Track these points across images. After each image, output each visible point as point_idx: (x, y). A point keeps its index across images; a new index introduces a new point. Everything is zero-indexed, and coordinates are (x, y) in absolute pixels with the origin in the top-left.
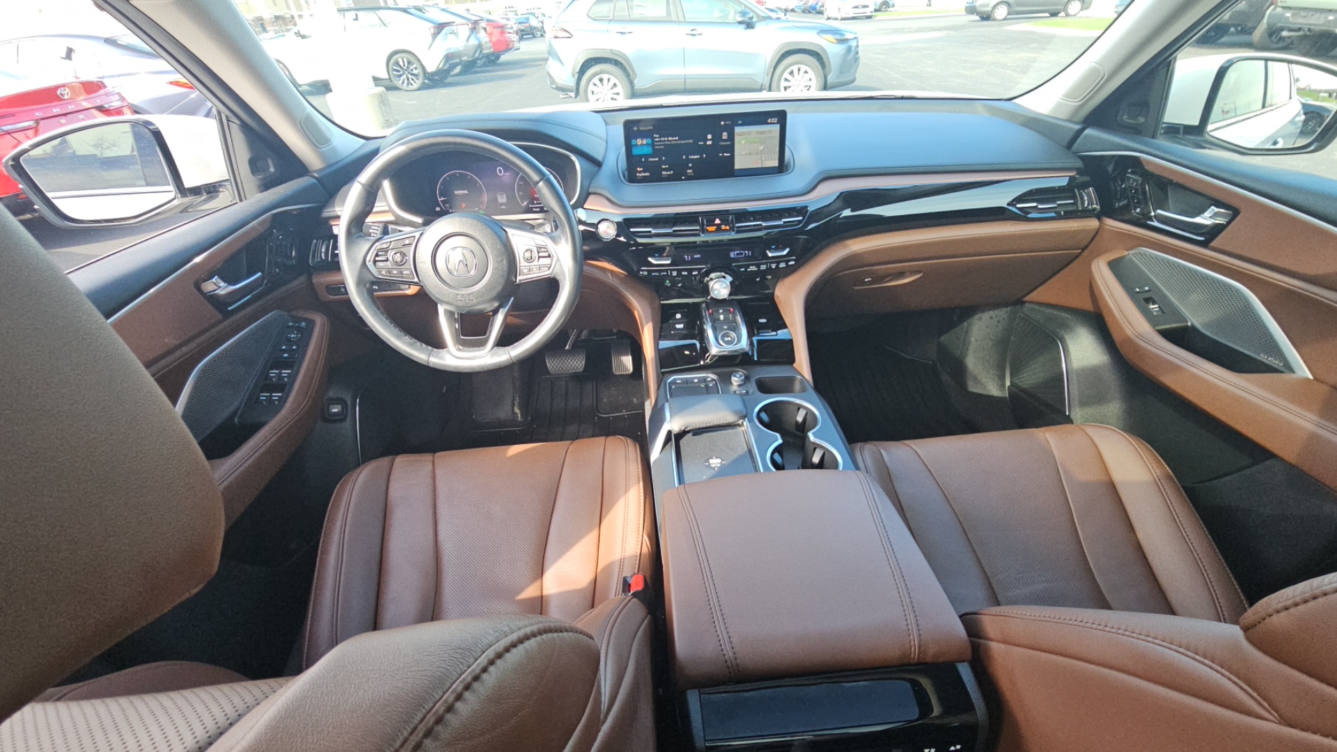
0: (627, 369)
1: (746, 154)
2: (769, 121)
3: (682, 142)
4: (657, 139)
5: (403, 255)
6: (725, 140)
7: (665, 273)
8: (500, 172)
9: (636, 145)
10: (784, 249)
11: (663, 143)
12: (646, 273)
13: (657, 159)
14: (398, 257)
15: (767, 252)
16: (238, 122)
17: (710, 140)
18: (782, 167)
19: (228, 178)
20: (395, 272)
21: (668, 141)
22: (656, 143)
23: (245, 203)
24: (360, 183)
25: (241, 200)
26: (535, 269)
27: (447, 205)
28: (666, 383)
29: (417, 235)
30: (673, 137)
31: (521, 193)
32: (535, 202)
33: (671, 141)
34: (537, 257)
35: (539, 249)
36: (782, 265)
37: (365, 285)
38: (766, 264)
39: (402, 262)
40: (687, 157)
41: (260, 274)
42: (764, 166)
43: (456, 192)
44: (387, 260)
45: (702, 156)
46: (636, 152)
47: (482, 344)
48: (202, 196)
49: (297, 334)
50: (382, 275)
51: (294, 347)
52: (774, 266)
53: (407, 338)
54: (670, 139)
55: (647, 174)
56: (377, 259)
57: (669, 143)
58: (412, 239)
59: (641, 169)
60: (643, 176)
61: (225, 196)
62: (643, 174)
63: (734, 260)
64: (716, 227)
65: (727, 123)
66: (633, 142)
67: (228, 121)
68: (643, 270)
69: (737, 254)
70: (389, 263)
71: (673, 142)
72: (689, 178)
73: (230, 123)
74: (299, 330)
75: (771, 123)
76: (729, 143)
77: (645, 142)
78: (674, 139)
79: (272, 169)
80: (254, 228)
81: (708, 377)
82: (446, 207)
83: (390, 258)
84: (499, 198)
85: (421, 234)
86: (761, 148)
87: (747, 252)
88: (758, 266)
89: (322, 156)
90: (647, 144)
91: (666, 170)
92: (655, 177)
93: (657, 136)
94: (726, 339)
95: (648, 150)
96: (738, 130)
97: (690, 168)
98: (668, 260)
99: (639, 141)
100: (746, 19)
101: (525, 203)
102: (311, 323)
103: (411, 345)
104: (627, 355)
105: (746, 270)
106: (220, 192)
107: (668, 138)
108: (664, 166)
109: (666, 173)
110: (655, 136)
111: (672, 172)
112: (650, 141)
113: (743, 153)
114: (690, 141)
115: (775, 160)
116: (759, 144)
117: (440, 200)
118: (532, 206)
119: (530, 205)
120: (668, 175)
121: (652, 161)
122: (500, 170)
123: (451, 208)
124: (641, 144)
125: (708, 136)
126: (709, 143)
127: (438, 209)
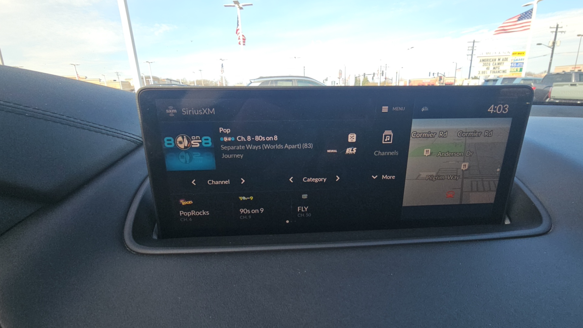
2: (491, 110)
3: (288, 147)
4: (226, 139)
6: (387, 147)
9: (176, 150)
17: (352, 145)
21: (253, 142)
22: (223, 148)
30: (265, 136)
33: (260, 143)
40: (298, 180)
45: (331, 179)
46: (175, 163)
54: (257, 138)
57: (255, 147)
62: (193, 213)
65: (395, 109)
66: (168, 143)
71: (267, 147)
75: (495, 115)
76: (396, 153)
77: (195, 143)
78: (269, 139)
86: (465, 166)
90: (201, 149)
91: (247, 204)
93: (228, 131)
95: (204, 162)
96: (418, 126)
97: (304, 203)
99: (182, 142)
107: (253, 136)
108: (244, 198)
109: (248, 211)
110: (221, 130)
111: (262, 210)
112: (210, 141)
113: (424, 175)
114: (305, 146)
115: (490, 190)
116: (461, 158)
120: (251, 215)
121: (214, 185)
124: (185, 147)
125: (350, 136)
126: (349, 151)
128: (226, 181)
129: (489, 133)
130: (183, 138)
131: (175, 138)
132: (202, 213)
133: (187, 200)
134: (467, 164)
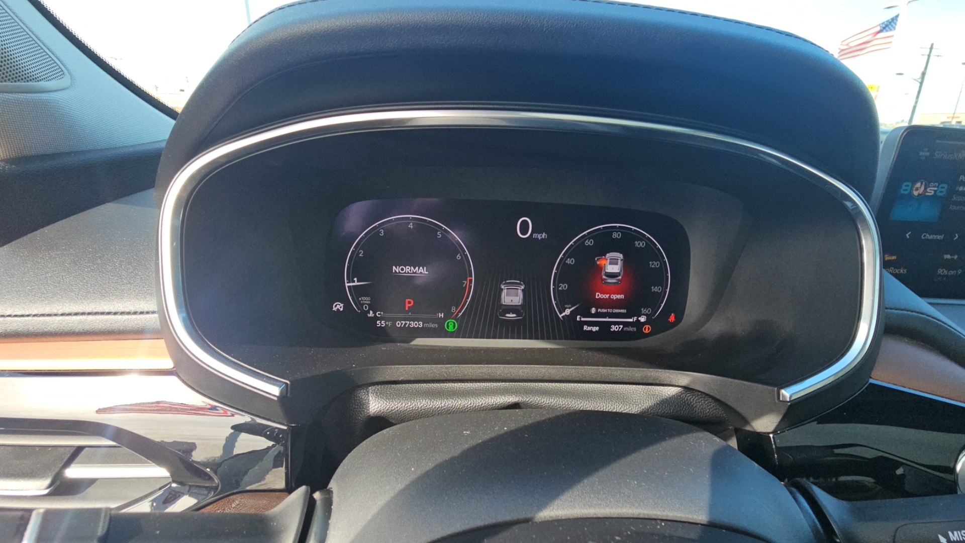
4: (961, 189)
8: (524, 229)
9: (910, 196)
22: (956, 198)
27: (366, 300)
31: (564, 287)
32: (593, 310)
43: (396, 269)
46: (901, 212)
55: (902, 271)
59: (894, 258)
66: (904, 189)
77: (930, 192)
82: (360, 305)
84: (505, 292)
90: (934, 197)
91: (949, 265)
92: (920, 280)
95: (927, 212)
99: (919, 189)
101: (567, 312)
108: (949, 257)
109: (946, 272)
110: (961, 178)
111: (960, 272)
117: (347, 285)
118: (583, 319)
119: (578, 317)
120: (947, 276)
121: (928, 240)
122: (524, 224)
123: (372, 307)
124: (919, 195)
127: (339, 306)
128: (940, 236)
130: (922, 184)
131: (914, 183)
132: (899, 271)
133: (892, 255)
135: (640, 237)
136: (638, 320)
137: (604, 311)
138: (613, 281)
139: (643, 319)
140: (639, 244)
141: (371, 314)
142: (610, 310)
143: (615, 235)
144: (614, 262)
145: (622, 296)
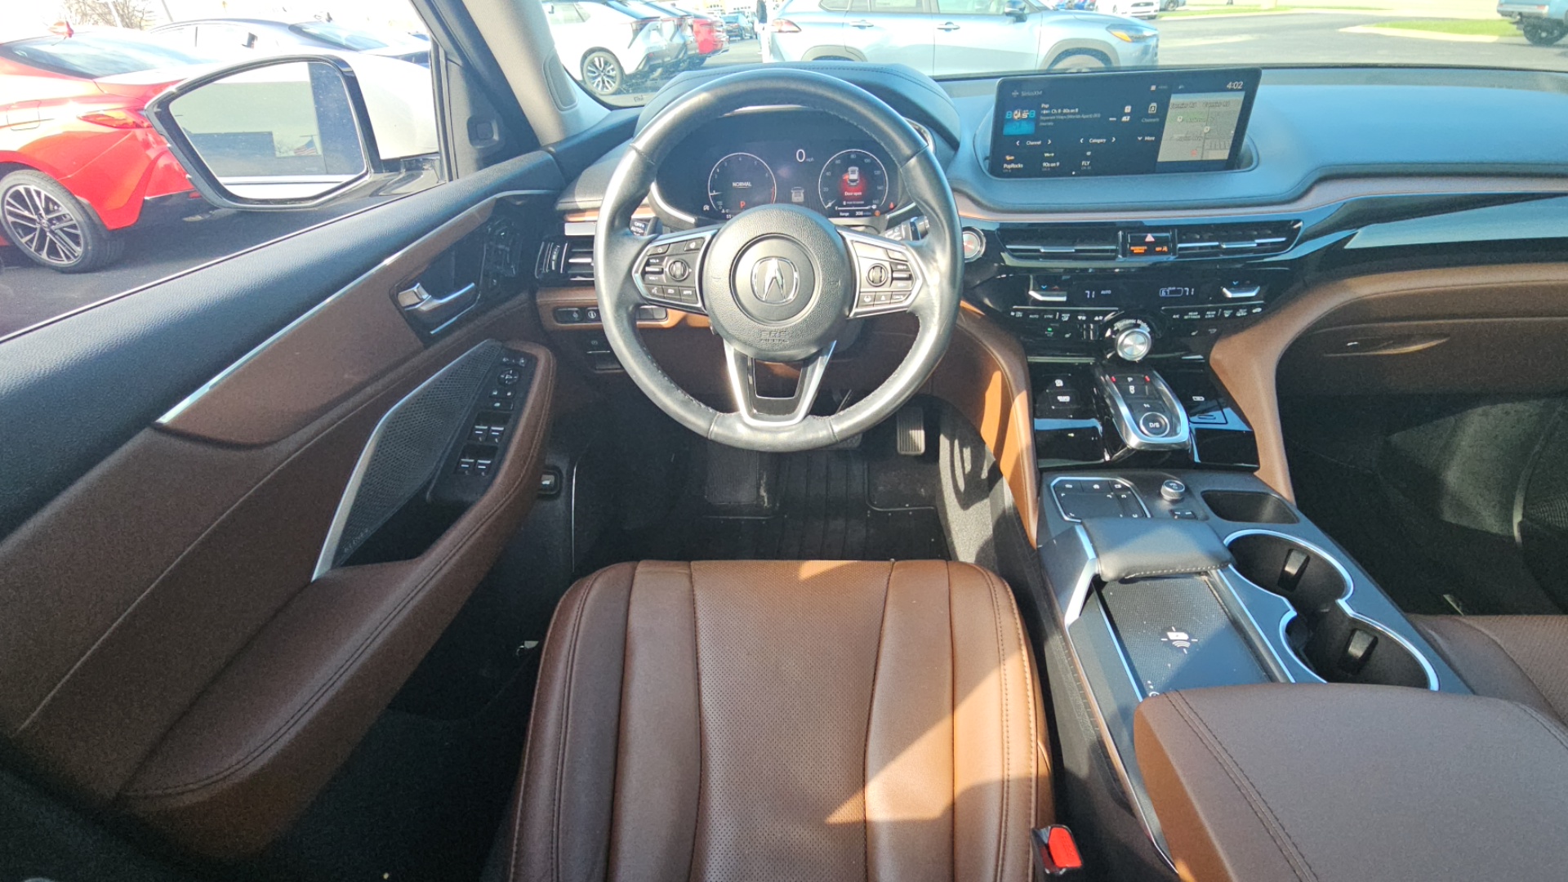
0: (917, 448)
1: (1180, 139)
2: (1229, 86)
3: (1084, 117)
4: (1045, 112)
5: (686, 265)
6: (1153, 116)
7: (1051, 316)
8: (801, 156)
9: (1012, 120)
10: (1250, 288)
11: (1054, 118)
12: (1019, 314)
13: (1039, 143)
14: (678, 269)
15: (1225, 290)
16: (460, 62)
17: (1127, 114)
18: (1236, 160)
19: (437, 150)
20: (671, 291)
21: (1062, 114)
22: (1042, 118)
23: (455, 182)
24: (636, 150)
25: (451, 179)
26: (883, 298)
27: (720, 203)
28: (1049, 486)
29: (708, 235)
30: (1070, 109)
31: (826, 189)
32: (845, 203)
33: (1066, 114)
34: (890, 279)
35: (895, 264)
36: (1242, 313)
37: (627, 308)
38: (1216, 309)
39: (683, 275)
40: (1086, 140)
41: (473, 285)
42: (1204, 159)
43: (734, 184)
44: (661, 272)
45: (1109, 140)
46: (1009, 130)
47: (790, 409)
48: (400, 173)
49: (512, 375)
50: (653, 295)
51: (509, 394)
52: (1227, 314)
53: (680, 394)
54: (1065, 111)
55: (1020, 166)
56: (648, 269)
57: (1062, 117)
58: (699, 242)
59: (1012, 158)
60: (1012, 169)
61: (428, 176)
62: (1013, 166)
63: (1166, 301)
64: (1146, 248)
65: (1161, 87)
66: (1008, 115)
67: (447, 59)
68: (1016, 310)
69: (1171, 292)
70: (663, 276)
71: (1071, 117)
72: (1086, 173)
73: (449, 63)
74: (517, 369)
75: (1232, 90)
77: (1025, 116)
78: (1072, 111)
79: (496, 137)
80: (471, 216)
81: (1118, 483)
82: (717, 206)
83: (666, 270)
84: (793, 195)
85: (713, 236)
86: (1206, 129)
87: (1187, 289)
88: (1202, 312)
89: (562, 122)
90: (1028, 119)
91: (1049, 160)
92: (1032, 170)
93: (1047, 106)
94: (1151, 425)
95: (1027, 129)
96: (1175, 99)
97: (1087, 158)
98: (1062, 296)
99: (1017, 115)
100: (1016, 10)
101: (830, 205)
102: (532, 360)
103: (685, 404)
104: (918, 428)
105: (1182, 317)
106: (423, 169)
107: (1062, 110)
108: (1048, 155)
109: (1048, 165)
110: (1043, 105)
111: (1058, 164)
112: (1034, 114)
113: (1176, 136)
114: (1096, 115)
115: (1225, 148)
116: (1204, 124)
117: (710, 194)
118: (840, 209)
119: (836, 208)
120: (1050, 167)
121: (1031, 145)
122: (801, 154)
123: (724, 207)
124: (1018, 118)
125: (1127, 107)
126: (1125, 119)
127: (706, 208)
129: (1227, 104)
130: (1018, 112)
131: (1013, 112)
132: (1018, 166)
133: (1011, 156)
134: (1209, 128)
135: (868, 156)
136: (872, 208)
137: (851, 203)
138: (854, 184)
139: (874, 207)
140: (867, 161)
141: (723, 211)
142: (854, 203)
143: (853, 156)
144: (853, 172)
145: (860, 194)
